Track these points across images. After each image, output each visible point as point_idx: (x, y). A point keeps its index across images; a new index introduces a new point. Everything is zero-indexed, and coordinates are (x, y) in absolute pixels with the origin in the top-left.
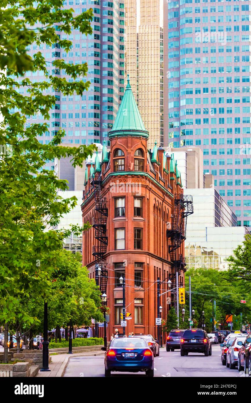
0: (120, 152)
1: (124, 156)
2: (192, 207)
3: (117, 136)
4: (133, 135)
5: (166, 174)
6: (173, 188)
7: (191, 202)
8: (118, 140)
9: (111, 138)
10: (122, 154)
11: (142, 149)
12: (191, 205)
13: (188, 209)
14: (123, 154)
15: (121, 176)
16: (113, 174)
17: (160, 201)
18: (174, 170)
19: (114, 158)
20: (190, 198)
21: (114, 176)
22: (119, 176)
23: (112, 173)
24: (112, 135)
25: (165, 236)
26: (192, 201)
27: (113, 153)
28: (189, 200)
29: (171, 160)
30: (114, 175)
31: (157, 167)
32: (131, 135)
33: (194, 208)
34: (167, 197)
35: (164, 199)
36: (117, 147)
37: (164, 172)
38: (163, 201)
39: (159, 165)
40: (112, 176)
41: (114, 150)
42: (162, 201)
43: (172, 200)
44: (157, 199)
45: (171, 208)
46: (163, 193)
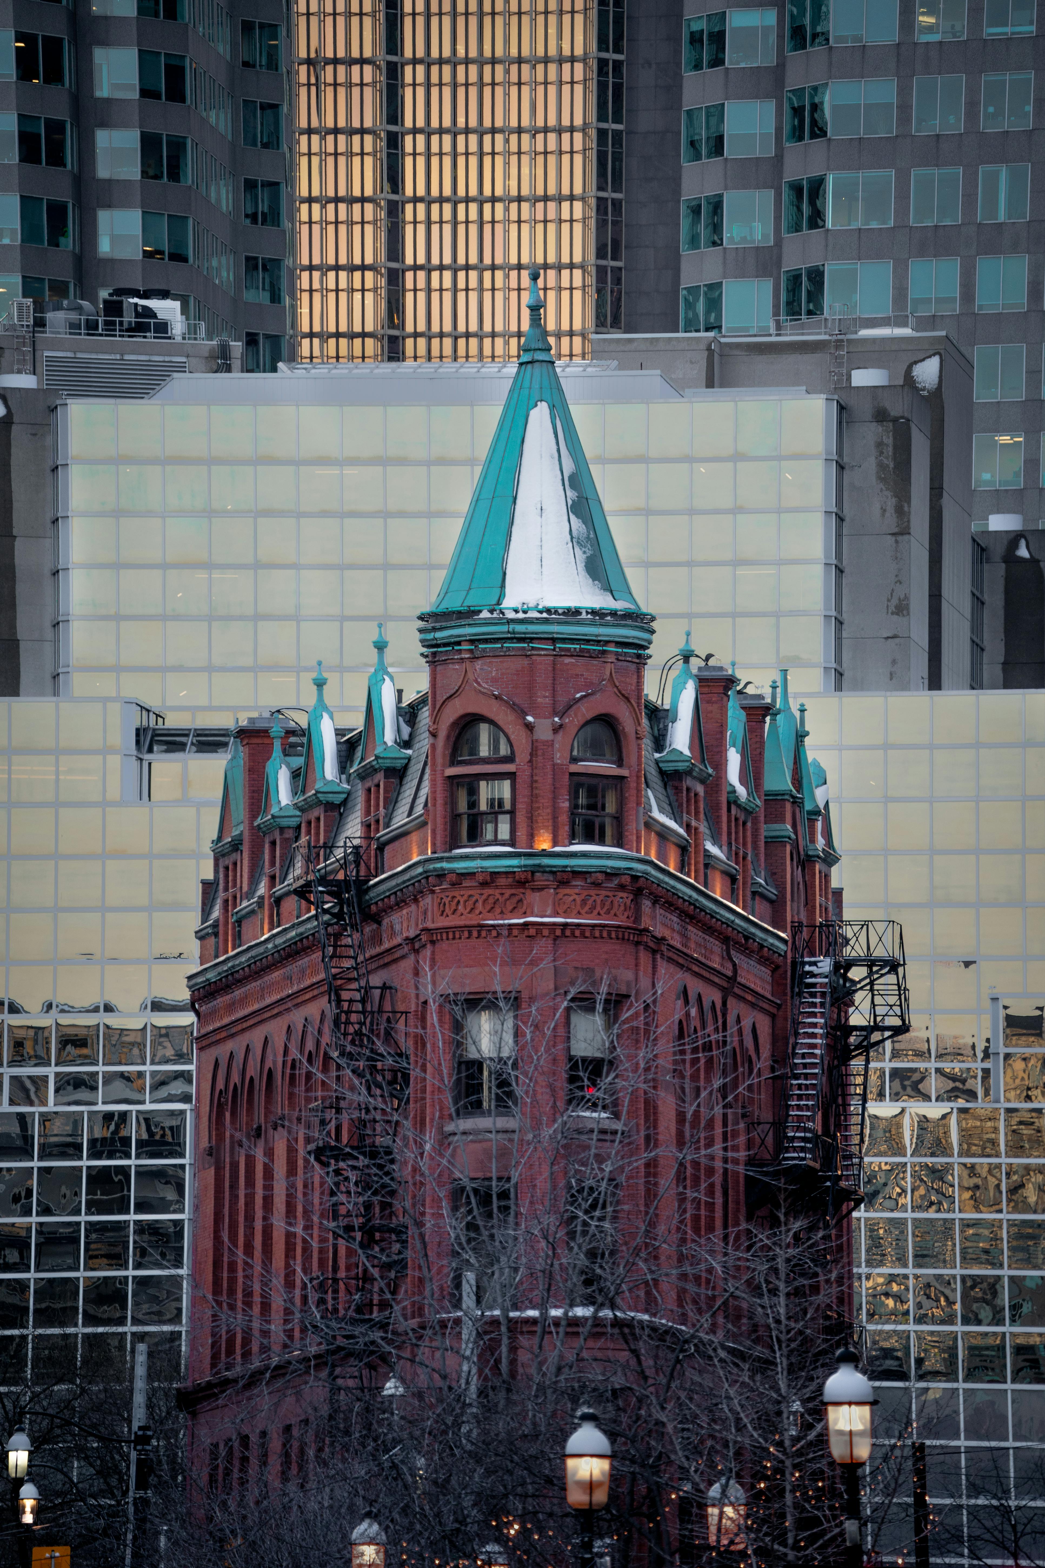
0: (484, 732)
1: (509, 759)
2: (902, 990)
3: (472, 642)
4: (563, 640)
5: (742, 818)
6: (781, 888)
7: (893, 966)
8: (478, 664)
9: (434, 654)
10: (496, 748)
11: (617, 719)
12: (891, 979)
13: (873, 1005)
14: (504, 750)
15: (494, 875)
16: (445, 865)
17: (713, 996)
18: (787, 784)
19: (451, 771)
20: (887, 939)
21: (449, 877)
22: (480, 878)
23: (441, 859)
24: (439, 635)
25: (737, 1203)
26: (897, 954)
27: (448, 737)
28: (879, 952)
29: (773, 720)
30: (452, 871)
31: (696, 795)
32: (554, 640)
33: (913, 996)
34: (749, 956)
35: (733, 979)
36: (471, 709)
37: (733, 808)
38: (726, 993)
39: (702, 782)
40: (441, 875)
41: (455, 724)
42: (722, 989)
43: (775, 969)
44: (695, 986)
45: (773, 1017)
46: (726, 940)
